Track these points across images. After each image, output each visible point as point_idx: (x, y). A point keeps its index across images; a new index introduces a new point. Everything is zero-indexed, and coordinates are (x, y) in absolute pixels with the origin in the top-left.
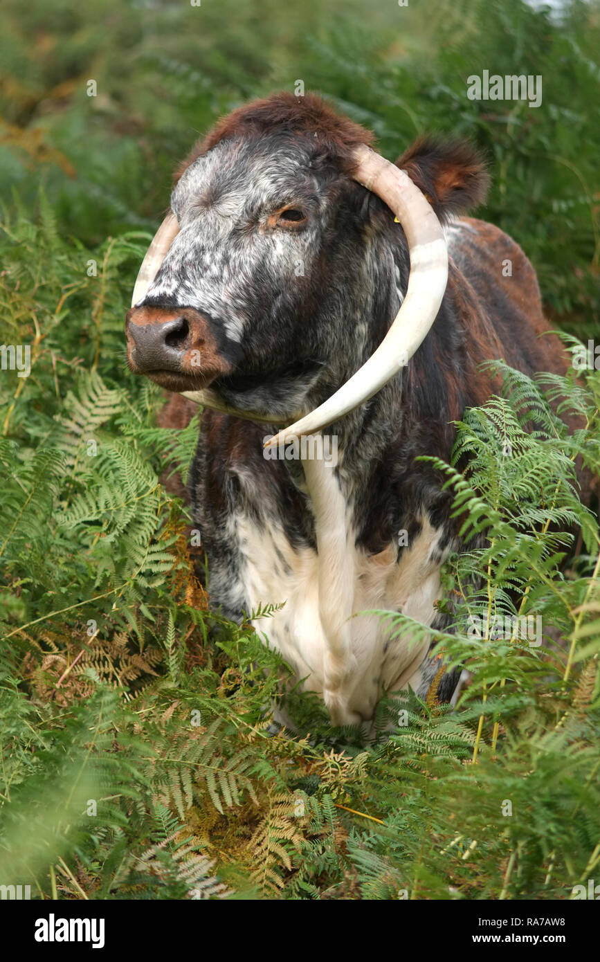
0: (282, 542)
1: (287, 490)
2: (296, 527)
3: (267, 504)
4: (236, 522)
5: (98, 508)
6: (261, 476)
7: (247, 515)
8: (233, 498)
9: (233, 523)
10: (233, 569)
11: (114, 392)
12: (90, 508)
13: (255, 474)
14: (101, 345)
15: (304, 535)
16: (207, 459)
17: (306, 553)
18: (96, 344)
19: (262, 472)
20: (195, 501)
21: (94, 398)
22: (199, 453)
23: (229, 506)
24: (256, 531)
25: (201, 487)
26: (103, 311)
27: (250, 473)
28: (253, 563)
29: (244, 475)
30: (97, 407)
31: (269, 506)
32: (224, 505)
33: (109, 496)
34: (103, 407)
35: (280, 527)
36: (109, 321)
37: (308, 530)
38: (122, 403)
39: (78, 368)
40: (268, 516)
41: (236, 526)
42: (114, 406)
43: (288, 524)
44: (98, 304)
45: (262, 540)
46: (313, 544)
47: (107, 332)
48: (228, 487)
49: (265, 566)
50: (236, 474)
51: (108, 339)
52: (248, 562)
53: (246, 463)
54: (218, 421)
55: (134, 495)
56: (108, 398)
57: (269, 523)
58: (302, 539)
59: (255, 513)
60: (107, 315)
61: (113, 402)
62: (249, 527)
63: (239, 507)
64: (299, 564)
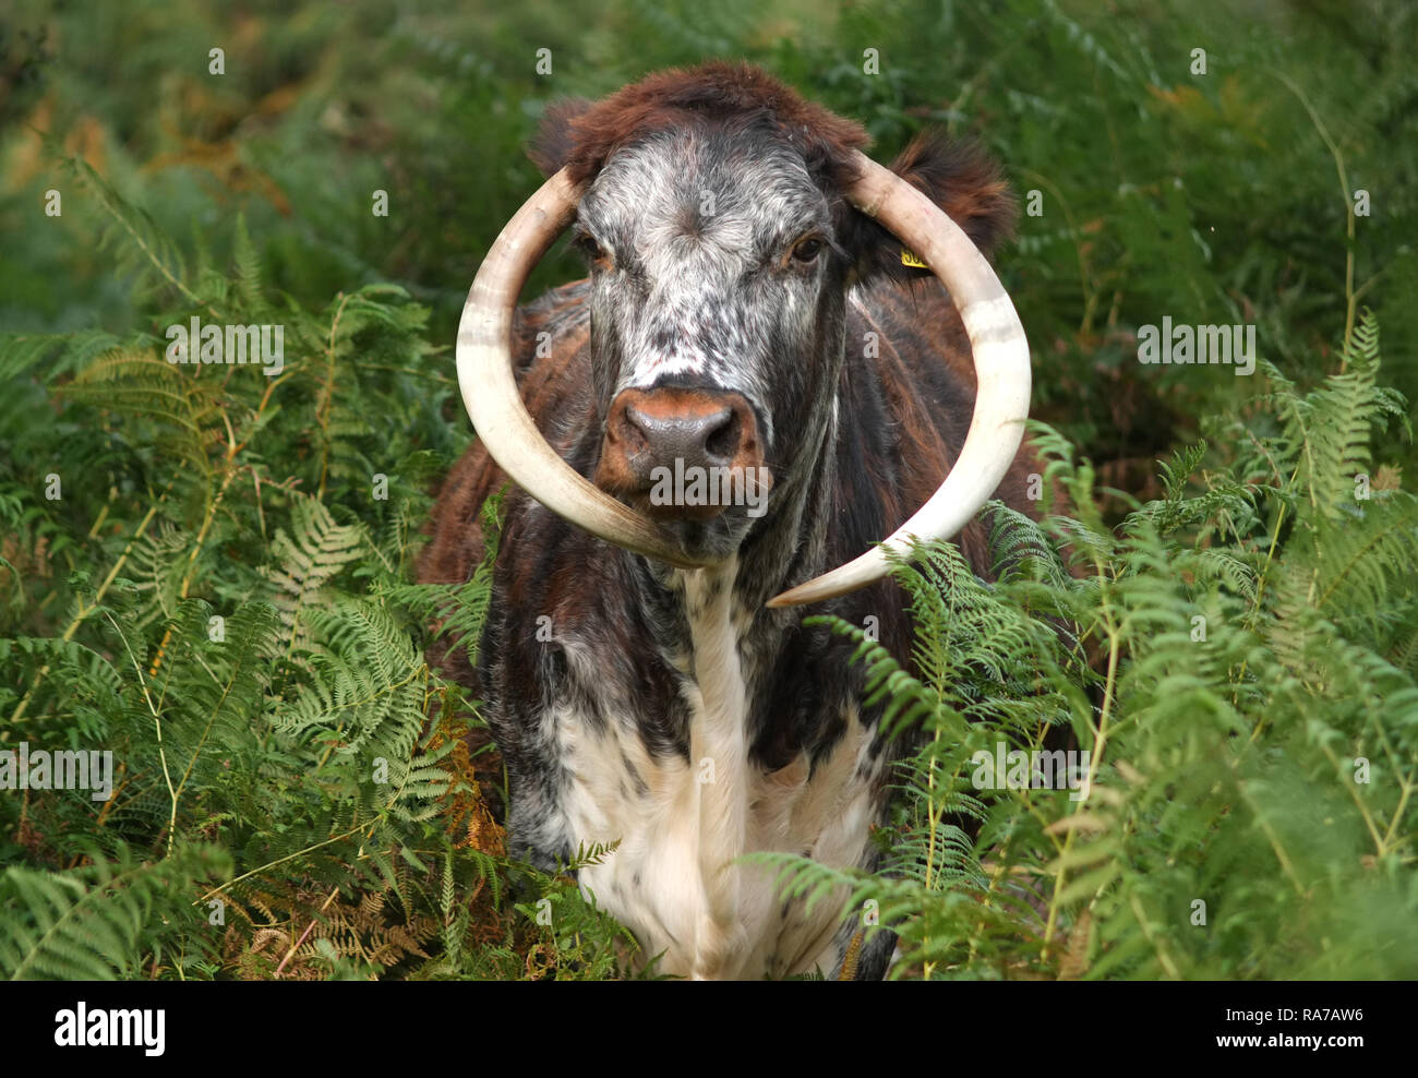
0: (634, 747)
1: (646, 669)
2: (657, 723)
3: (611, 690)
4: (556, 720)
5: (335, 703)
6: (601, 649)
7: (577, 709)
8: (553, 684)
9: (550, 722)
10: (549, 792)
11: (348, 529)
12: (324, 705)
13: (592, 646)
14: (330, 457)
15: (670, 736)
16: (508, 625)
17: (672, 762)
18: (321, 457)
19: (604, 642)
20: (491, 690)
21: (318, 539)
22: (493, 615)
23: (545, 696)
24: (592, 733)
25: (498, 668)
26: (331, 406)
27: (584, 645)
28: (584, 781)
29: (574, 648)
30: (322, 552)
31: (615, 693)
32: (538, 694)
33: (352, 686)
34: (332, 552)
35: (632, 724)
36: (341, 420)
37: (677, 726)
38: (361, 545)
39: (293, 493)
40: (613, 709)
41: (556, 726)
42: (348, 550)
43: (645, 718)
44: (323, 395)
45: (600, 746)
46: (683, 750)
47: (340, 438)
48: (546, 668)
49: (605, 787)
50: (561, 646)
51: (340, 449)
52: (576, 783)
53: (578, 629)
54: (527, 567)
55: (389, 682)
56: (338, 538)
57: (613, 721)
58: (667, 742)
59: (590, 705)
60: (338, 412)
61: (346, 545)
62: (580, 728)
63: (563, 698)
64: (660, 780)
